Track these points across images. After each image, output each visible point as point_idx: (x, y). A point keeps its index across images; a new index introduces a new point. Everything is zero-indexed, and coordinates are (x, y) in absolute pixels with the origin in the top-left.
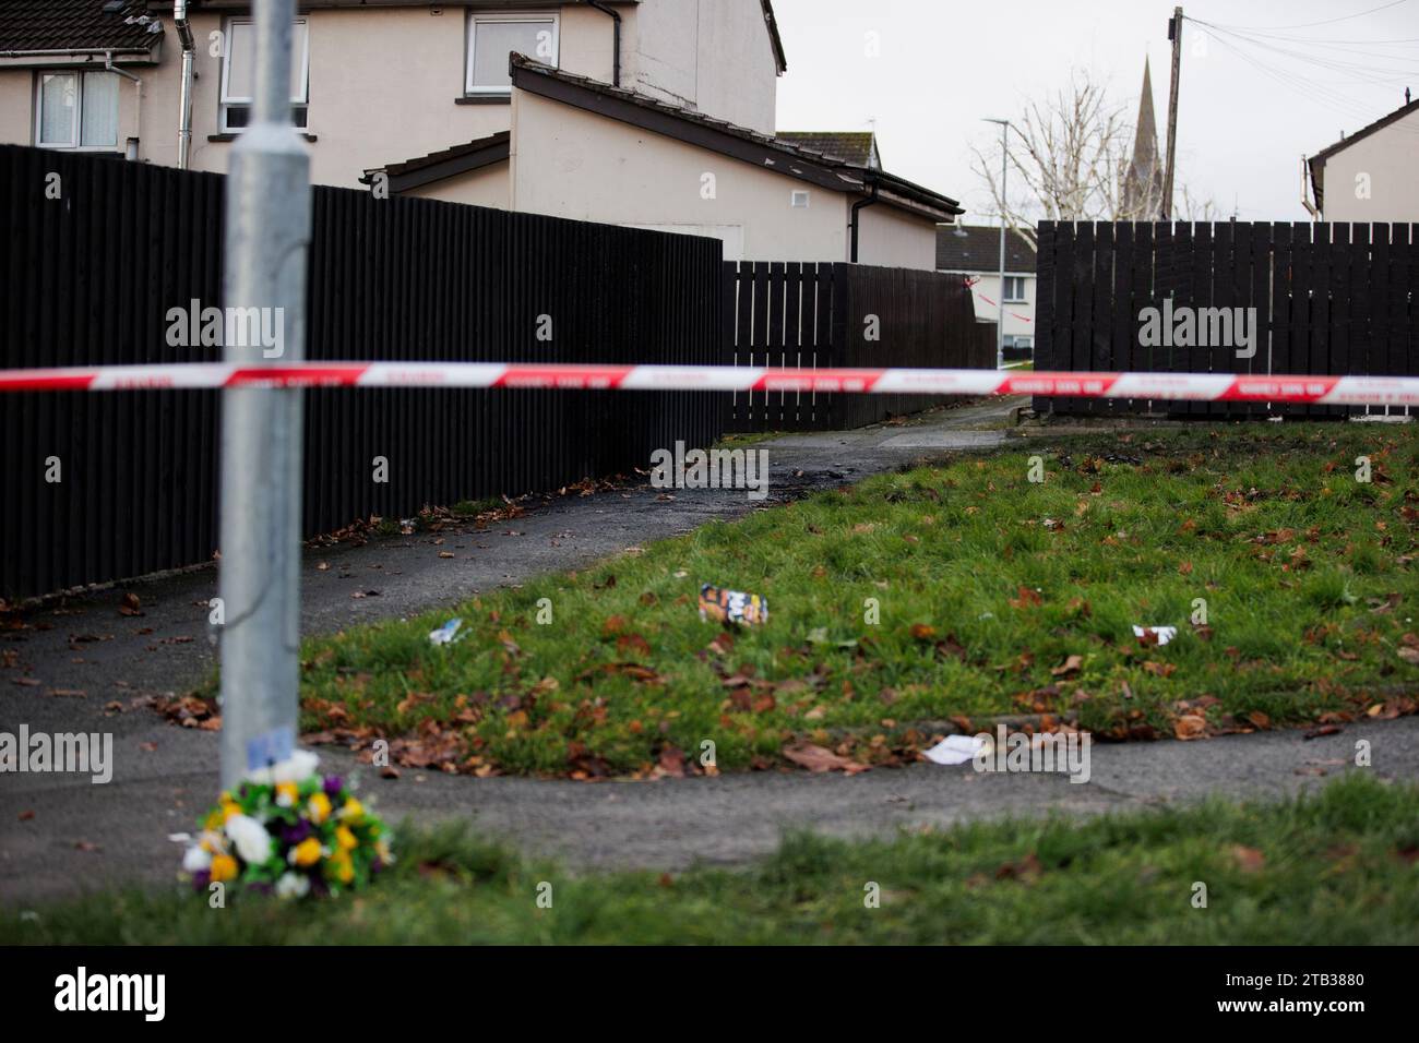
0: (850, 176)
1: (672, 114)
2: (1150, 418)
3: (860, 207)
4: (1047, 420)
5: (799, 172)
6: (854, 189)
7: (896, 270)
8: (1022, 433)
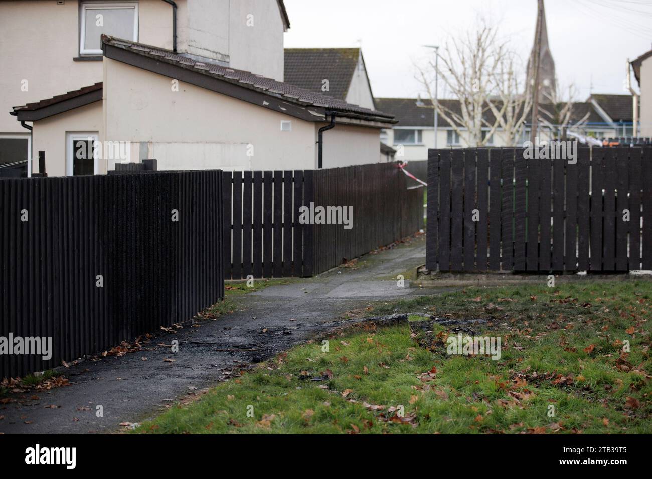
0: (316, 112)
1: (204, 73)
2: (501, 274)
3: (324, 130)
4: (436, 275)
5: (284, 109)
6: (319, 119)
7: (348, 168)
8: (419, 284)
